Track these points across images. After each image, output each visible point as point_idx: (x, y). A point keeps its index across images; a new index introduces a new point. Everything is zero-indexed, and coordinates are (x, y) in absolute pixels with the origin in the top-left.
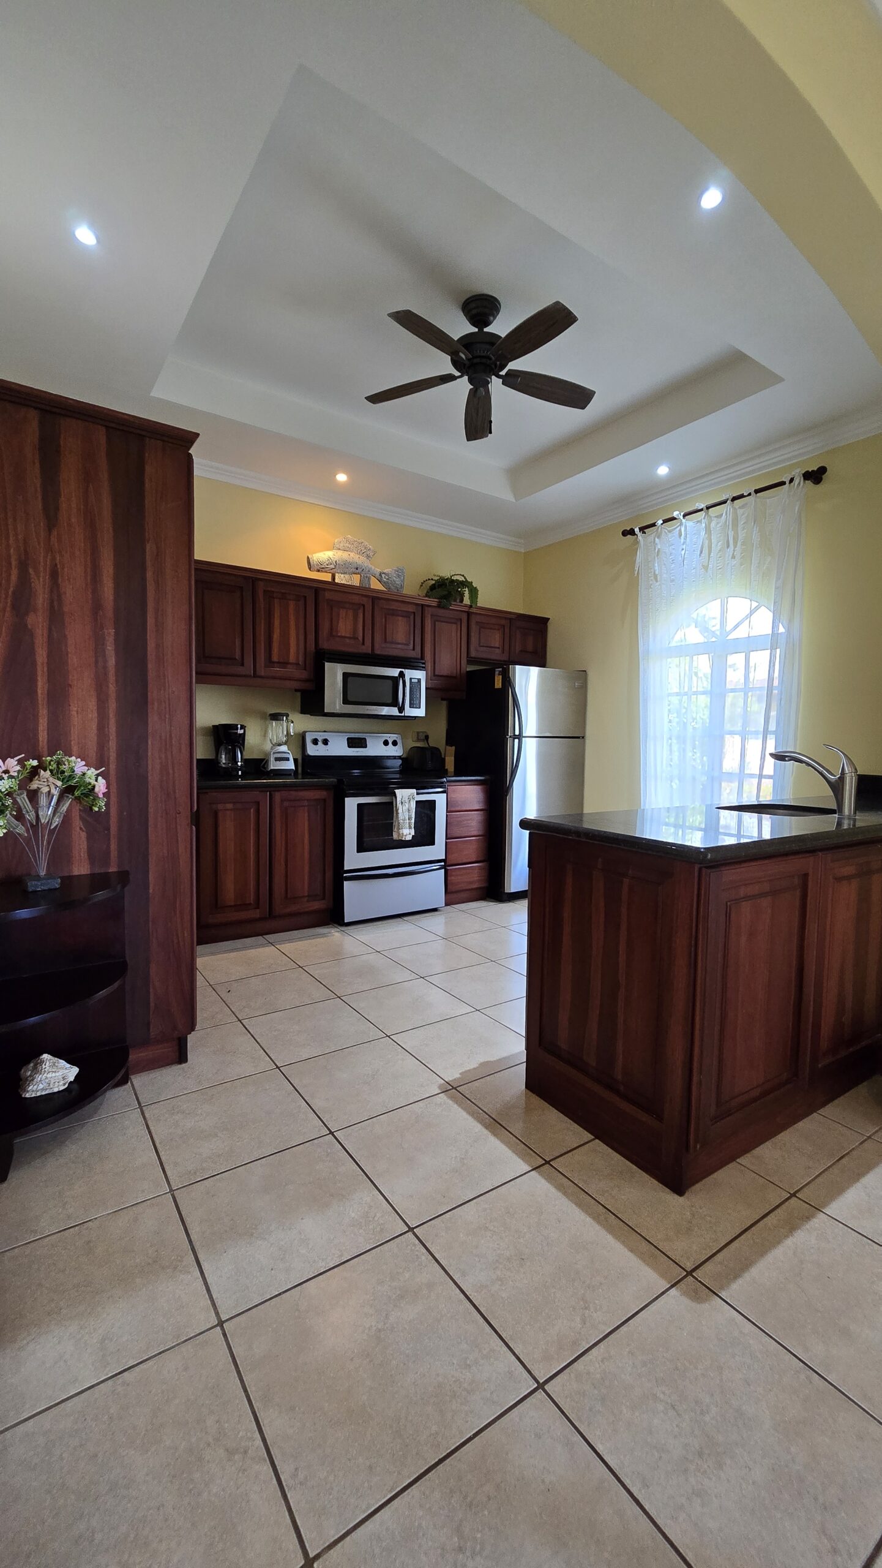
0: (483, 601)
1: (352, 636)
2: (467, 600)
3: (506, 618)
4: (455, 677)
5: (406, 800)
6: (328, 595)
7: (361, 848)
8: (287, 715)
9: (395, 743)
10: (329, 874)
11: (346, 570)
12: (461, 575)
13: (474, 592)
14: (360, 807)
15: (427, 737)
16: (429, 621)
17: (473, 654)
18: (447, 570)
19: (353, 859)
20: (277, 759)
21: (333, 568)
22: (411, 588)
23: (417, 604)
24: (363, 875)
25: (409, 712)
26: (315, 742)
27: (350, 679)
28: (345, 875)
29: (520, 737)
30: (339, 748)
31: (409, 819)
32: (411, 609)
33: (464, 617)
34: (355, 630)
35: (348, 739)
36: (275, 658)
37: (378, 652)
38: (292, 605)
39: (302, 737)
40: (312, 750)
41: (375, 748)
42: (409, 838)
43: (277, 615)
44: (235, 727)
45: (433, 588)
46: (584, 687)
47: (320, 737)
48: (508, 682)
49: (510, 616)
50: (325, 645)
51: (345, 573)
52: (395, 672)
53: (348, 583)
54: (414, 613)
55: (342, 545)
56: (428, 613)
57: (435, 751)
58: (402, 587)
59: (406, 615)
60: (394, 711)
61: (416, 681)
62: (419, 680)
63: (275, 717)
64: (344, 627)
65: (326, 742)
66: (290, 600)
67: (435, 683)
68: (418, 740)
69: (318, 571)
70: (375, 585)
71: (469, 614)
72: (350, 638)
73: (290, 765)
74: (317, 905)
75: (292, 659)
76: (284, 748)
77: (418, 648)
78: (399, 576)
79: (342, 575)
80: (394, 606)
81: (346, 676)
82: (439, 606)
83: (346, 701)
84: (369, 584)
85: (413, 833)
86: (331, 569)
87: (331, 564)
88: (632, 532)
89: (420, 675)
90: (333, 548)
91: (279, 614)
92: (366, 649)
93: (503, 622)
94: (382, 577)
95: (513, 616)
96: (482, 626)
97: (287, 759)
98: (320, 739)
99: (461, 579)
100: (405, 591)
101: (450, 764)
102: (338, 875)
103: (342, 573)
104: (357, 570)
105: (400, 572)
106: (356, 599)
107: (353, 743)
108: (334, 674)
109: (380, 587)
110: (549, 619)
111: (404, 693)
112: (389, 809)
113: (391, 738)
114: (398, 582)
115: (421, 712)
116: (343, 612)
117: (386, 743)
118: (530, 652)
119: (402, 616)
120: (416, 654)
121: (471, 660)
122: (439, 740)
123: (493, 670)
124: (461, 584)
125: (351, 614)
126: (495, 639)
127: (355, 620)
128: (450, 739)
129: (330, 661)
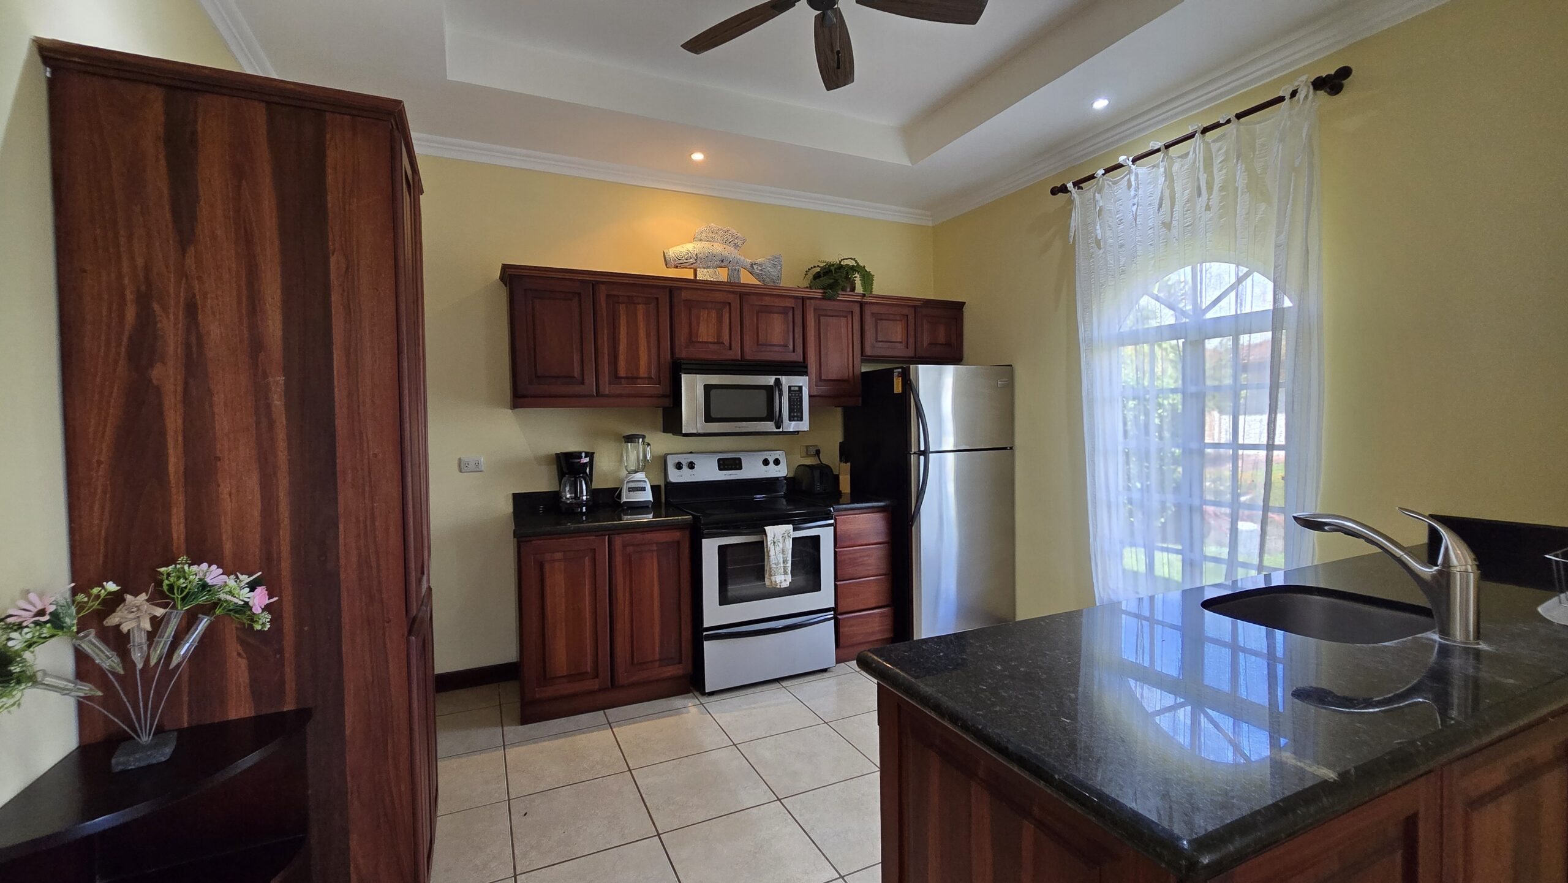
0: (879, 288)
1: (716, 341)
2: (859, 289)
3: (909, 306)
4: (846, 381)
5: (780, 538)
6: (684, 295)
7: (724, 600)
8: (644, 437)
9: (777, 462)
10: (687, 634)
11: (710, 264)
12: (851, 259)
13: (867, 278)
14: (722, 549)
15: (818, 452)
16: (812, 315)
17: (869, 351)
18: (836, 253)
19: (714, 613)
20: (631, 490)
21: (694, 262)
22: (792, 279)
23: (796, 298)
24: (728, 632)
25: (791, 426)
26: (679, 466)
27: (713, 392)
28: (704, 633)
29: (925, 453)
30: (708, 471)
31: (784, 562)
32: (788, 303)
33: (856, 309)
34: (719, 334)
35: (719, 460)
36: (622, 373)
37: (748, 357)
38: (641, 308)
39: (663, 460)
40: (675, 476)
41: (753, 469)
42: (786, 585)
43: (623, 321)
44: (578, 455)
45: (817, 276)
46: (1009, 386)
47: (685, 460)
48: (910, 387)
49: (915, 303)
50: (683, 353)
51: (708, 267)
52: (771, 380)
53: (712, 279)
54: (793, 308)
55: (704, 235)
56: (811, 307)
57: (826, 470)
58: (779, 278)
59: (784, 311)
60: (770, 426)
61: (797, 389)
62: (801, 388)
63: (630, 439)
64: (706, 331)
65: (691, 466)
66: (639, 304)
67: (823, 389)
68: (808, 455)
69: (677, 267)
71: (862, 305)
72: (714, 343)
73: (647, 496)
74: (672, 671)
75: (643, 372)
76: (641, 476)
77: (799, 350)
78: (775, 266)
79: (705, 270)
80: (767, 301)
81: (708, 388)
82: (824, 298)
83: (708, 418)
84: (739, 278)
85: (789, 578)
86: (692, 264)
87: (691, 258)
88: (1064, 189)
89: (802, 381)
90: (695, 239)
91: (625, 320)
92: (735, 354)
93: (905, 311)
94: (753, 268)
95: (919, 303)
96: (878, 318)
97: (643, 489)
98: (684, 463)
99: (852, 263)
100: (783, 283)
101: (845, 485)
102: (698, 634)
103: (704, 268)
104: (723, 262)
105: (776, 261)
106: (721, 297)
107: (724, 465)
108: (692, 387)
109: (753, 281)
110: (963, 304)
111: (782, 404)
112: (759, 549)
113: (771, 456)
114: (774, 272)
115: (804, 425)
116: (704, 314)
117: (766, 462)
118: (941, 344)
119: (778, 313)
120: (797, 357)
121: (866, 359)
122: (831, 456)
123: (891, 371)
124: (853, 269)
125: (714, 315)
126: (896, 332)
127: (720, 321)
128: (845, 453)
129: (689, 372)
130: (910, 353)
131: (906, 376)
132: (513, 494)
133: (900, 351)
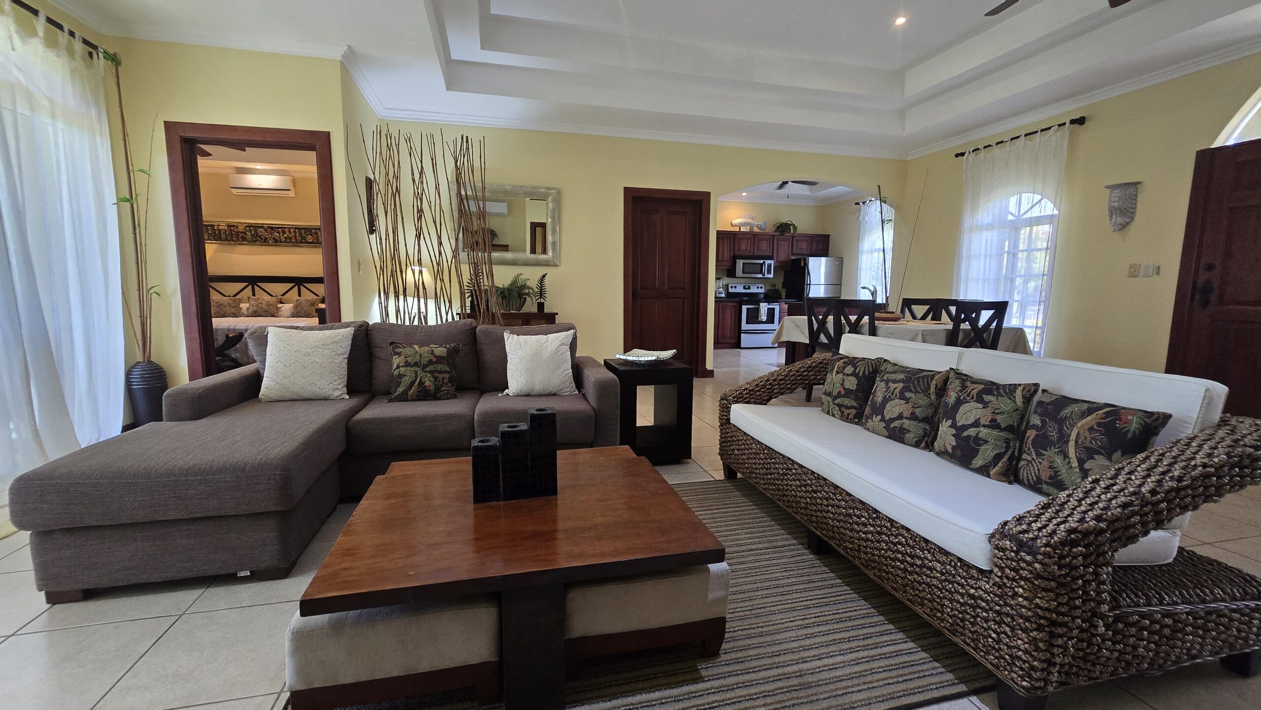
0: (798, 231)
2: (792, 231)
3: (809, 236)
4: (786, 262)
5: (764, 307)
6: (739, 236)
7: (747, 323)
8: (723, 278)
9: (761, 288)
10: (737, 331)
11: (744, 226)
12: (790, 221)
13: (795, 228)
14: (747, 308)
15: (775, 285)
16: (776, 240)
17: (794, 252)
18: (785, 220)
19: (744, 326)
20: (719, 293)
21: (740, 226)
22: (770, 229)
23: (771, 234)
24: (747, 332)
25: (767, 276)
26: (732, 287)
27: (746, 265)
28: (742, 332)
29: (810, 285)
30: (740, 289)
31: (765, 314)
32: (768, 237)
33: (791, 238)
34: (747, 247)
35: (743, 286)
37: (756, 254)
39: (727, 286)
40: (731, 290)
41: (754, 290)
42: (765, 320)
45: (778, 227)
46: (842, 264)
47: (734, 286)
48: (806, 264)
49: (813, 235)
50: (736, 253)
52: (762, 261)
53: (745, 230)
54: (770, 239)
55: (743, 216)
56: (776, 238)
57: (777, 291)
59: (767, 240)
60: (760, 276)
61: (770, 264)
63: (719, 278)
64: (744, 247)
65: (735, 287)
66: (725, 239)
67: (778, 264)
68: (771, 286)
70: (756, 230)
71: (793, 237)
72: (746, 250)
73: (723, 295)
74: (732, 341)
75: (725, 259)
76: (721, 289)
77: (771, 251)
79: (743, 228)
80: (762, 237)
81: (744, 264)
82: (780, 235)
83: (743, 273)
84: (754, 230)
85: (766, 318)
87: (739, 224)
88: (858, 204)
89: (772, 262)
90: (740, 218)
91: (721, 244)
92: (751, 253)
93: (807, 238)
94: (759, 227)
96: (798, 241)
97: (722, 293)
99: (790, 223)
100: (767, 230)
101: (783, 295)
102: (740, 331)
104: (749, 224)
105: (765, 224)
106: (748, 236)
107: (745, 288)
108: (740, 263)
109: (758, 231)
110: (830, 235)
111: (765, 269)
112: (757, 310)
113: (760, 286)
114: (764, 227)
115: (771, 276)
116: (743, 241)
117: (758, 288)
118: (820, 250)
119: (765, 240)
120: (770, 254)
121: (793, 254)
122: (779, 286)
123: (800, 259)
124: (790, 225)
125: (746, 241)
126: (804, 245)
127: (748, 243)
128: (784, 285)
129: (738, 259)
130: (809, 252)
131: (805, 260)
133: (806, 252)
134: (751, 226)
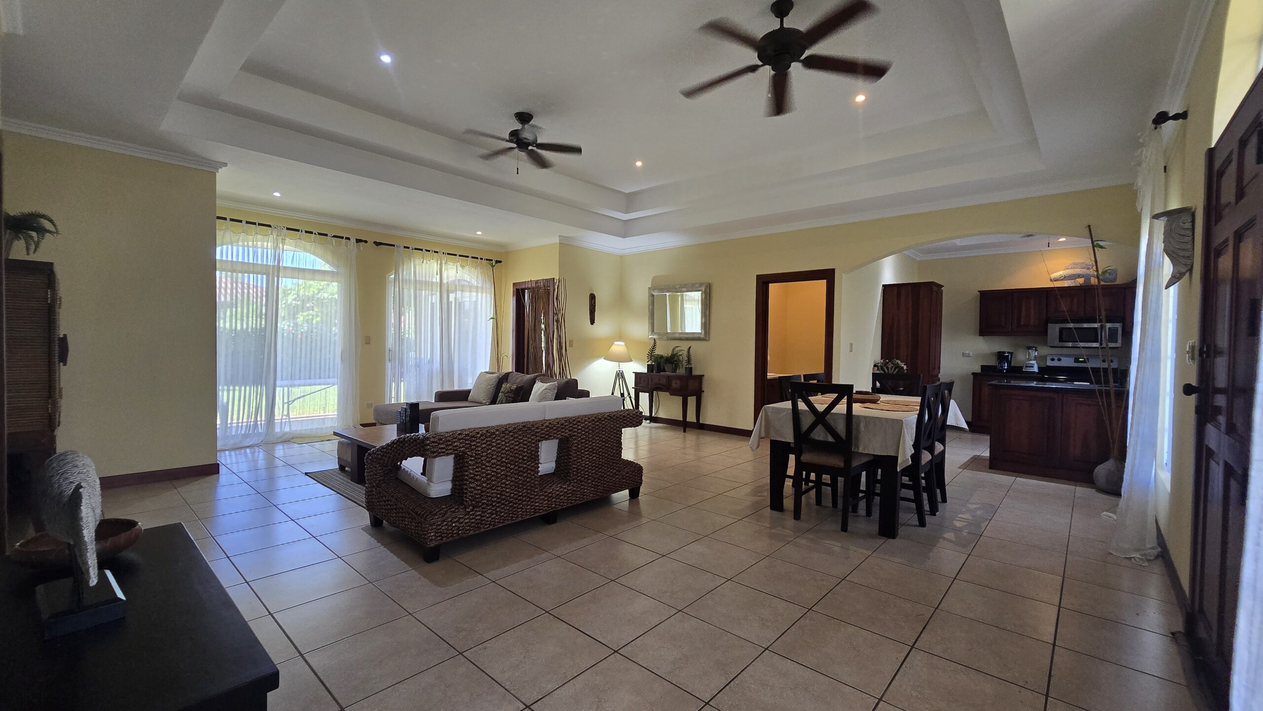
1: (1070, 310)
8: (1036, 348)
9: (1111, 361)
20: (1027, 367)
21: (1065, 278)
23: (1120, 288)
25: (1110, 345)
26: (1053, 360)
27: (1066, 330)
34: (1071, 307)
35: (1075, 358)
36: (1022, 323)
37: (1085, 316)
39: (1045, 357)
40: (1050, 363)
41: (1095, 363)
43: (1024, 305)
44: (1005, 352)
50: (1051, 316)
51: (1072, 279)
52: (1099, 325)
54: (1118, 293)
55: (1071, 266)
58: (1115, 280)
60: (1096, 345)
61: (1114, 328)
62: (1117, 328)
63: (1029, 348)
64: (1064, 307)
65: (1059, 360)
66: (1032, 299)
69: (1055, 282)
70: (1095, 281)
72: (1068, 311)
73: (1034, 369)
75: (1031, 323)
76: (1034, 362)
78: (1111, 274)
79: (1069, 281)
81: (1063, 329)
83: (1063, 340)
84: (1090, 282)
87: (1062, 277)
89: (1118, 325)
90: (1064, 269)
92: (1081, 315)
97: (1033, 367)
98: (1056, 358)
100: (1118, 282)
104: (1079, 276)
105: (1112, 272)
106: (1074, 292)
107: (1077, 360)
108: (1054, 329)
109: (1098, 283)
111: (1103, 336)
113: (1108, 358)
114: (1112, 278)
115: (1118, 344)
116: (1064, 300)
117: (1104, 361)
125: (1069, 300)
127: (1072, 302)
129: (1053, 323)
132: (982, 366)
134: (1087, 277)
